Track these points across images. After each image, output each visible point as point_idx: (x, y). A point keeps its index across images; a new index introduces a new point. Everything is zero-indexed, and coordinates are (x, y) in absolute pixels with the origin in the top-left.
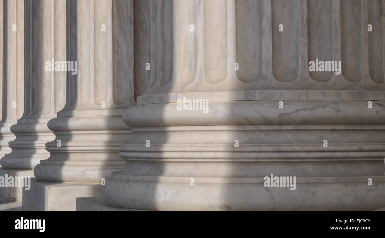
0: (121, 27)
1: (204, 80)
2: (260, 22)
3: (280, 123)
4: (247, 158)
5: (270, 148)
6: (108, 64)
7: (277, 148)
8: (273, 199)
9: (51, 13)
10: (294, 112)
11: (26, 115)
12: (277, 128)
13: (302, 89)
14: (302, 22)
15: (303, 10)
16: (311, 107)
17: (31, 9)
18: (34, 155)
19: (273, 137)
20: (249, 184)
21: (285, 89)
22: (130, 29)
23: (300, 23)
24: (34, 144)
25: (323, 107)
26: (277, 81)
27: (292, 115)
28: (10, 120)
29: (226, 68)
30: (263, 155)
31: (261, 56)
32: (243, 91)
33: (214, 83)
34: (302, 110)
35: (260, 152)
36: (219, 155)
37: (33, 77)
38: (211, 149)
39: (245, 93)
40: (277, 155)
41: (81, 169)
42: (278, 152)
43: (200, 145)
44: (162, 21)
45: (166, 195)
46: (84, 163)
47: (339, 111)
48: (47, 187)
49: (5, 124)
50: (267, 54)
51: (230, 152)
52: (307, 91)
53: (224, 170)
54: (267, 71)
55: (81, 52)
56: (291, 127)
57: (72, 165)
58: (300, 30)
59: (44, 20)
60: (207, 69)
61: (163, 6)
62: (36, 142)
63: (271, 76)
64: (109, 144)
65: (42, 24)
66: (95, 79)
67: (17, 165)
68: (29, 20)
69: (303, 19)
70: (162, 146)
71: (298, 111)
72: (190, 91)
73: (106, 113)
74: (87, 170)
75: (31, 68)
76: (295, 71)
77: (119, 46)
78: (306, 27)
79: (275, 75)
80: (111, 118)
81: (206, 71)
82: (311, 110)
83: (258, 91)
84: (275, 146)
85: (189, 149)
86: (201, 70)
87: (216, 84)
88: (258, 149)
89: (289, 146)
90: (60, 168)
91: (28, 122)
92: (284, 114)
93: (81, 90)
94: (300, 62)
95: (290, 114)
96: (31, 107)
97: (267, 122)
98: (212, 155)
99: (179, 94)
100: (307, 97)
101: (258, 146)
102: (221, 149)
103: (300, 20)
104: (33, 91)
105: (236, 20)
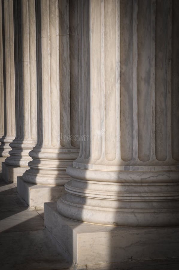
0: (64, 108)
1: (105, 159)
2: (132, 132)
3: (142, 183)
4: (125, 199)
5: (137, 195)
6: (58, 127)
7: (140, 195)
8: (138, 220)
9: (28, 88)
10: (148, 178)
11: (17, 139)
12: (140, 185)
13: (152, 166)
14: (152, 132)
15: (153, 126)
16: (156, 175)
17: (18, 84)
18: (21, 160)
19: (138, 189)
20: (126, 212)
21: (144, 166)
22: (68, 109)
23: (151, 133)
24: (21, 154)
25: (162, 175)
26: (140, 161)
27: (147, 179)
28: (8, 135)
29: (116, 153)
30: (133, 198)
31: (133, 148)
32: (123, 167)
33: (110, 161)
34: (152, 177)
35: (132, 197)
36: (112, 197)
37: (20, 120)
38: (108, 194)
39: (125, 167)
40: (140, 198)
41: (46, 179)
42: (140, 197)
43: (103, 192)
44: (85, 127)
45: (87, 215)
46: (47, 176)
47: (170, 177)
48: (29, 188)
49: (6, 137)
50: (136, 147)
51: (118, 196)
52: (154, 166)
53: (114, 204)
54: (136, 156)
55: (44, 120)
56: (147, 185)
57: (41, 176)
58: (151, 136)
59: (25, 91)
60: (106, 153)
61: (86, 120)
62: (22, 153)
63: (137, 158)
64: (59, 166)
65: (24, 93)
66: (51, 134)
67: (13, 164)
68: (18, 91)
69: (153, 131)
70: (85, 190)
71: (150, 177)
72: (99, 164)
73: (57, 151)
74: (48, 179)
75: (19, 116)
76: (149, 156)
77: (63, 117)
78: (154, 135)
79: (139, 158)
80: (60, 154)
81: (106, 154)
82: (156, 177)
83: (131, 167)
84: (139, 194)
85: (98, 193)
86: (104, 154)
87: (111, 161)
88: (131, 195)
89: (146, 194)
90: (35, 178)
91: (18, 143)
92: (143, 179)
93: (45, 139)
94: (151, 152)
95: (146, 179)
96: (19, 135)
97: (135, 182)
98: (109, 197)
99: (93, 165)
100: (155, 169)
101: (131, 194)
102: (113, 194)
103: (151, 132)
104: (20, 127)
105: (121, 131)
